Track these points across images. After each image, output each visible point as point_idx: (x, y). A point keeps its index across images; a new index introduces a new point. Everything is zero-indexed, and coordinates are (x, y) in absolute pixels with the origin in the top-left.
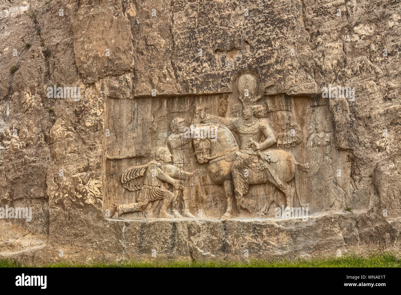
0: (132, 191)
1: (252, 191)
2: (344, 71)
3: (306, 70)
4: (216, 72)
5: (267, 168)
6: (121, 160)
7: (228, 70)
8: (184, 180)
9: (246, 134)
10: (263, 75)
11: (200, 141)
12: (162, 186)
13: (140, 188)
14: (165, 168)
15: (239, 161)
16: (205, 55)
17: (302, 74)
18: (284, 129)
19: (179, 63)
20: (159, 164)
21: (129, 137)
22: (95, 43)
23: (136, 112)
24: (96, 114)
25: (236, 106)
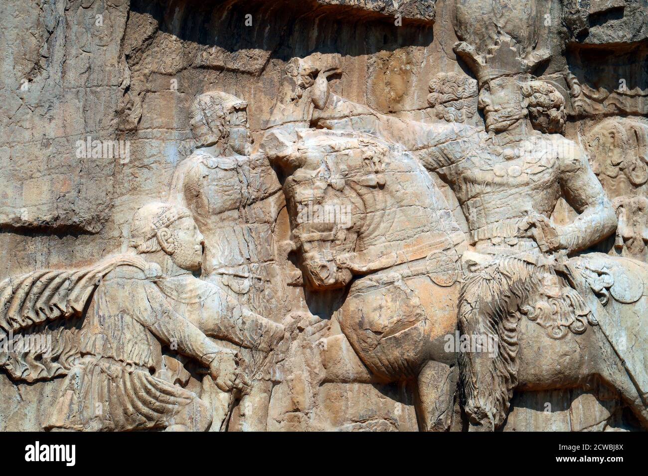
5: (598, 325)
8: (252, 348)
9: (501, 185)
11: (325, 190)
12: (162, 371)
14: (180, 289)
15: (494, 285)
18: (638, 181)
20: (153, 267)
21: (27, 135)
23: (59, 33)
25: (444, 82)
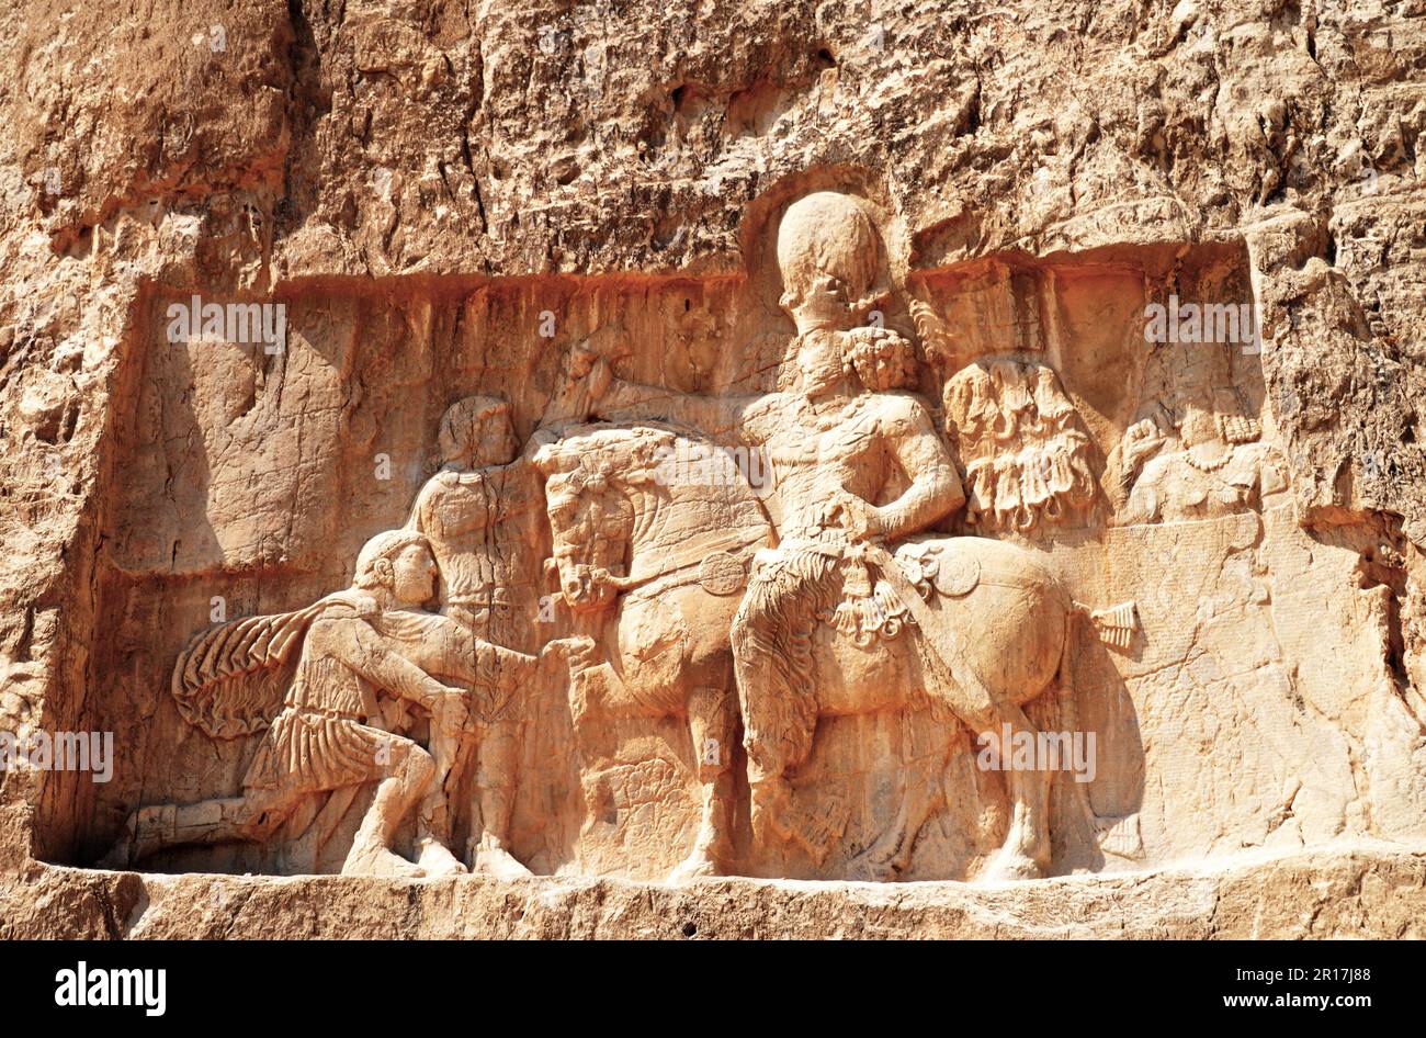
0: (221, 739)
1: (829, 745)
2: (1323, 147)
3: (1122, 145)
4: (676, 187)
5: (916, 626)
6: (179, 582)
7: (730, 176)
8: (491, 687)
9: (810, 464)
10: (906, 179)
13: (264, 725)
14: (399, 626)
15: (775, 588)
16: (627, 111)
17: (1108, 160)
19: (498, 149)
20: (369, 603)
22: (111, 52)
24: (76, 362)
